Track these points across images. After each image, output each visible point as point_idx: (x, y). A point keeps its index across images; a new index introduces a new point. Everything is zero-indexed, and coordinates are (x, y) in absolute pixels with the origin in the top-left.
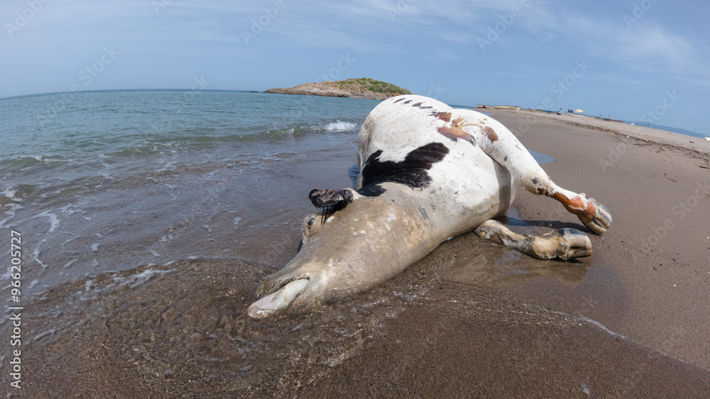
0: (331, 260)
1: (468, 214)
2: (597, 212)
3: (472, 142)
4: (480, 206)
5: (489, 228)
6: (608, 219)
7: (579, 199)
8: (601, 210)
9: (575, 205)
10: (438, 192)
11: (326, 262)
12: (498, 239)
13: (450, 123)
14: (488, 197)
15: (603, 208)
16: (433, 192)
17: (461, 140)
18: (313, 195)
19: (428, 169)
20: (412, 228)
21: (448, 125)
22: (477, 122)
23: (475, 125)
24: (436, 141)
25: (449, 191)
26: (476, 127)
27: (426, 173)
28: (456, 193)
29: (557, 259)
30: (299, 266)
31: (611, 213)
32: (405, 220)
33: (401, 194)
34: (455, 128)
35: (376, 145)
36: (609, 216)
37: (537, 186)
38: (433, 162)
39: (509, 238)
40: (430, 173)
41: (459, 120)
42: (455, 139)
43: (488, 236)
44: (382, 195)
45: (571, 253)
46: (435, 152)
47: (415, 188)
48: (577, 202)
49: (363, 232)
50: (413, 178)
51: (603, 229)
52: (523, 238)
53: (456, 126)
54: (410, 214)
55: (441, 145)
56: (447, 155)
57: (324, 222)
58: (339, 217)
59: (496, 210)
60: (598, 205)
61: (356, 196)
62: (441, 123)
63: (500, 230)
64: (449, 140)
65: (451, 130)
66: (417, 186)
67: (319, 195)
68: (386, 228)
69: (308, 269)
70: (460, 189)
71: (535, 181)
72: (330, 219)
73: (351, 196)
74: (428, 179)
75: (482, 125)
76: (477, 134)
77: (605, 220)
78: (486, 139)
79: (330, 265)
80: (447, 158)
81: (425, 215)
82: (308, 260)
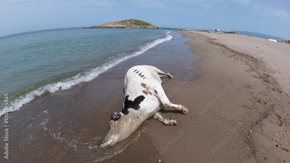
0: (117, 134)
1: (150, 114)
2: (184, 110)
3: (151, 94)
4: (153, 111)
5: (156, 116)
6: (187, 111)
7: (179, 107)
8: (185, 109)
9: (178, 109)
10: (142, 110)
11: (116, 135)
12: (158, 119)
13: (146, 89)
14: (156, 108)
15: (186, 108)
16: (141, 111)
17: (148, 94)
18: (112, 117)
19: (140, 104)
20: (135, 123)
21: (145, 89)
22: (152, 88)
23: (152, 89)
24: (142, 95)
25: (145, 109)
26: (152, 90)
27: (139, 105)
28: (147, 110)
29: (170, 125)
30: (111, 136)
31: (188, 110)
32: (133, 121)
33: (133, 113)
34: (147, 90)
35: (128, 93)
36: (187, 110)
37: (167, 106)
38: (141, 102)
39: (160, 118)
40: (140, 105)
41: (148, 87)
42: (147, 94)
43: (156, 118)
44: (128, 114)
45: (173, 124)
46: (141, 98)
47: (136, 110)
48: (178, 108)
49: (123, 126)
50: (136, 107)
51: (186, 113)
52: (163, 119)
53: (147, 89)
54: (134, 119)
55: (143, 96)
56: (145, 99)
57: (114, 123)
58: (118, 121)
59: (159, 110)
60: (184, 107)
61: (122, 114)
62: (143, 89)
63: (159, 116)
64: (145, 94)
65: (146, 91)
66: (137, 109)
67: (113, 117)
68: (128, 125)
69: (112, 136)
70: (147, 108)
71: (166, 105)
72: (116, 122)
73: (121, 115)
74: (139, 107)
75: (154, 89)
76: (152, 92)
77: (186, 112)
78: (155, 93)
79: (117, 135)
80: (145, 100)
81: (138, 118)
82: (112, 134)
